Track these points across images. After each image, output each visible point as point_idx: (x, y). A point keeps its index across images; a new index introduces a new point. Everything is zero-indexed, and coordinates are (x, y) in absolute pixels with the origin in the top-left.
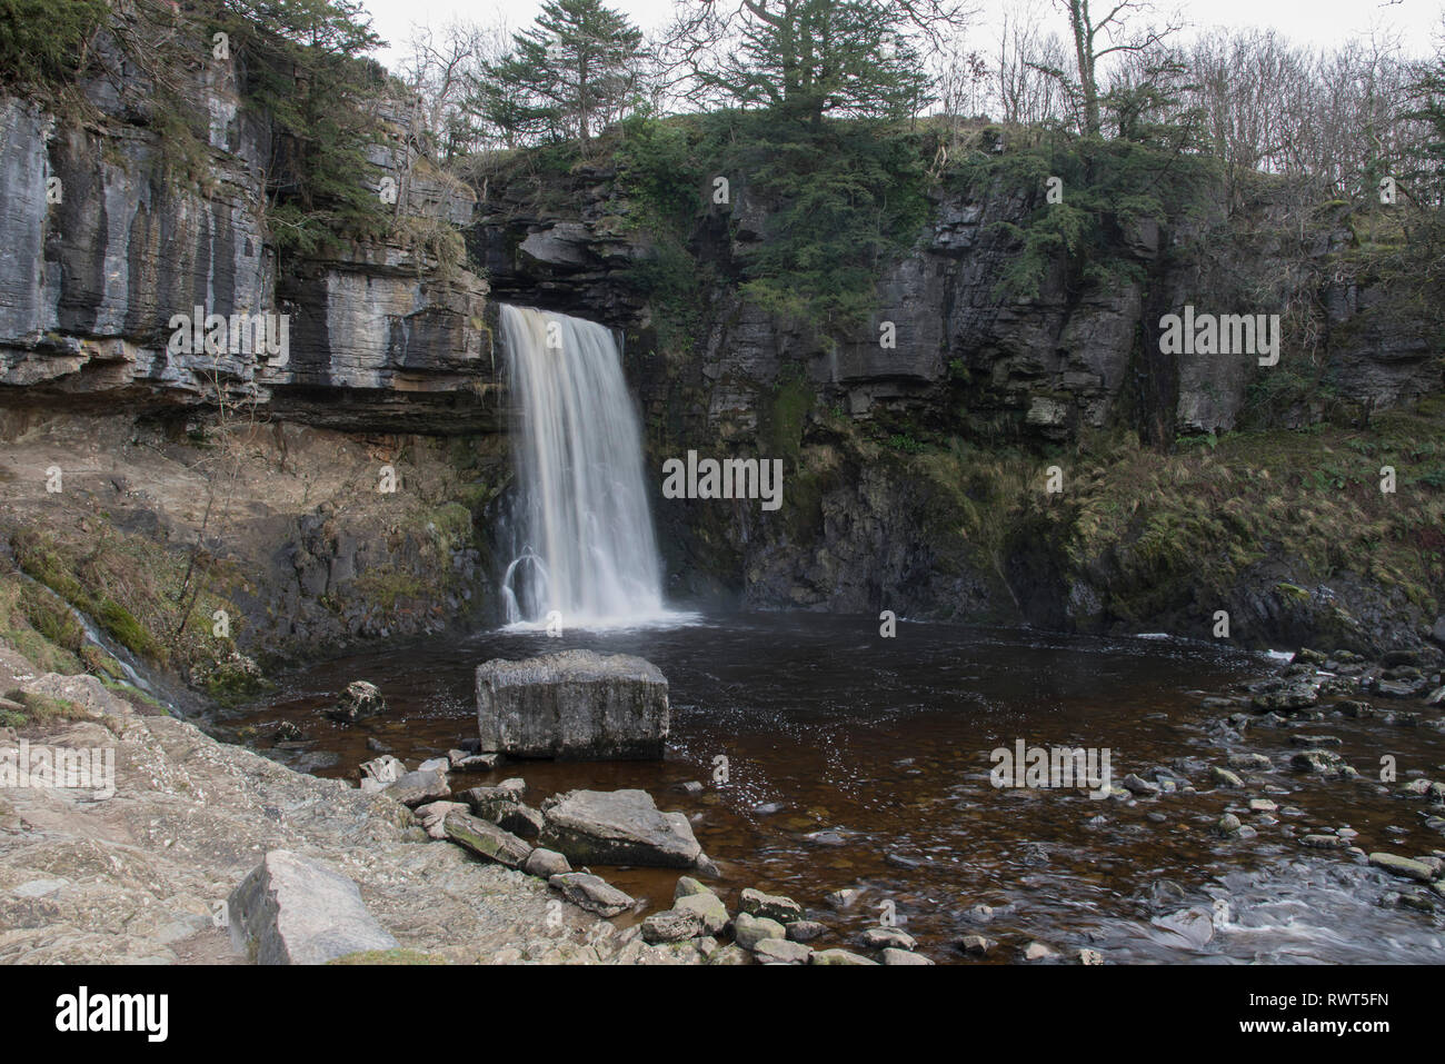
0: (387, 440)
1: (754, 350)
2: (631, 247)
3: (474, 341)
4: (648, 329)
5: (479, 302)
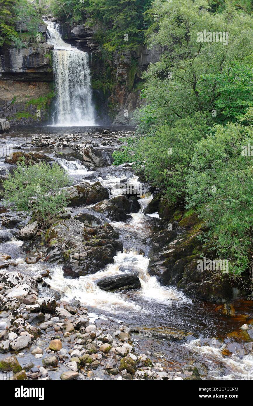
0: (34, 83)
1: (127, 57)
2: (93, 31)
3: (45, 60)
4: (100, 52)
5: (47, 50)
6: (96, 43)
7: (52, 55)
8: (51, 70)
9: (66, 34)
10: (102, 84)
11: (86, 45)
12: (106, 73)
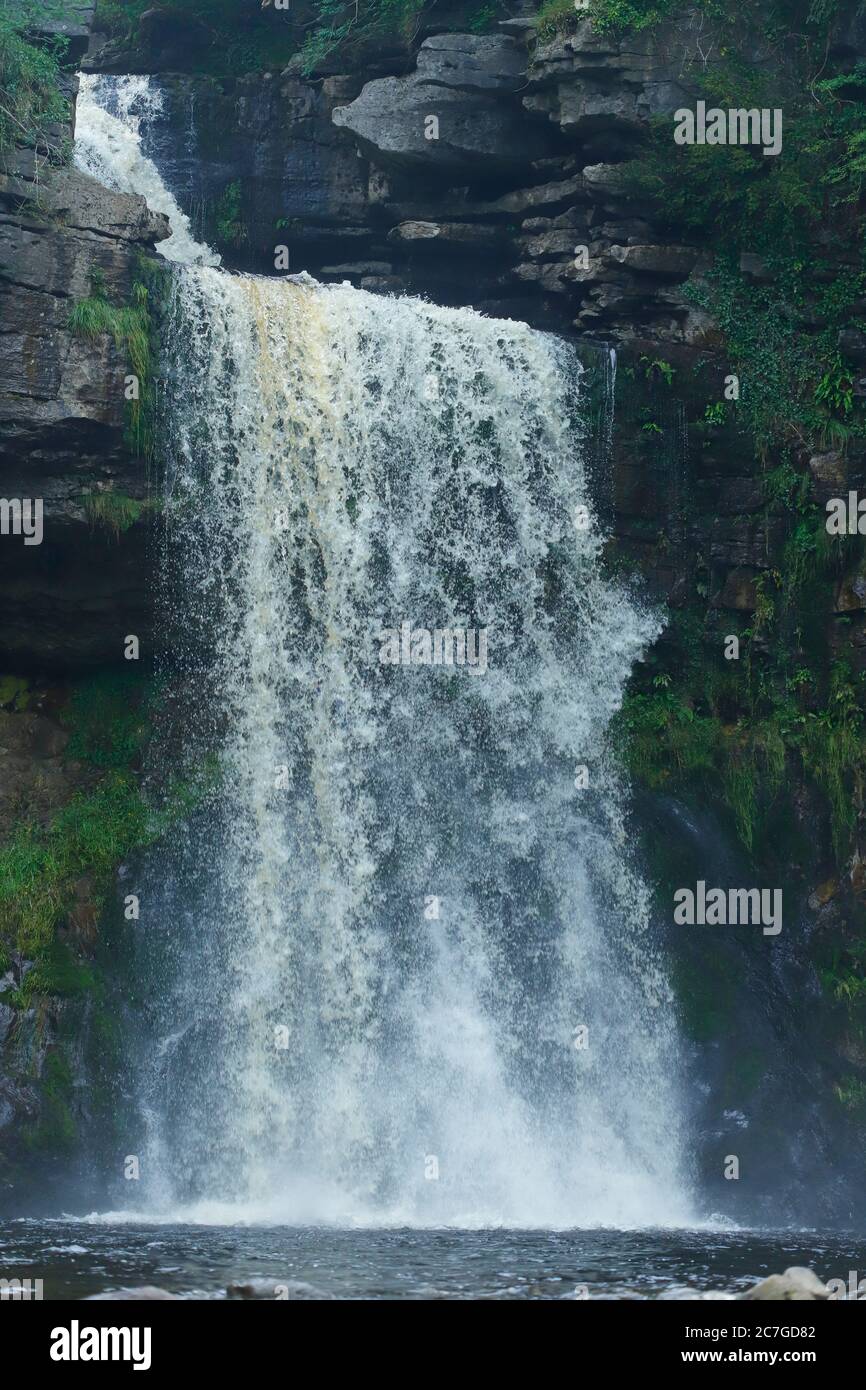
2: (637, 88)
3: (84, 372)
4: (704, 343)
5: (106, 258)
6: (664, 231)
7: (156, 320)
8: (133, 509)
9: (233, 192)
10: (712, 725)
11: (524, 269)
12: (773, 590)
